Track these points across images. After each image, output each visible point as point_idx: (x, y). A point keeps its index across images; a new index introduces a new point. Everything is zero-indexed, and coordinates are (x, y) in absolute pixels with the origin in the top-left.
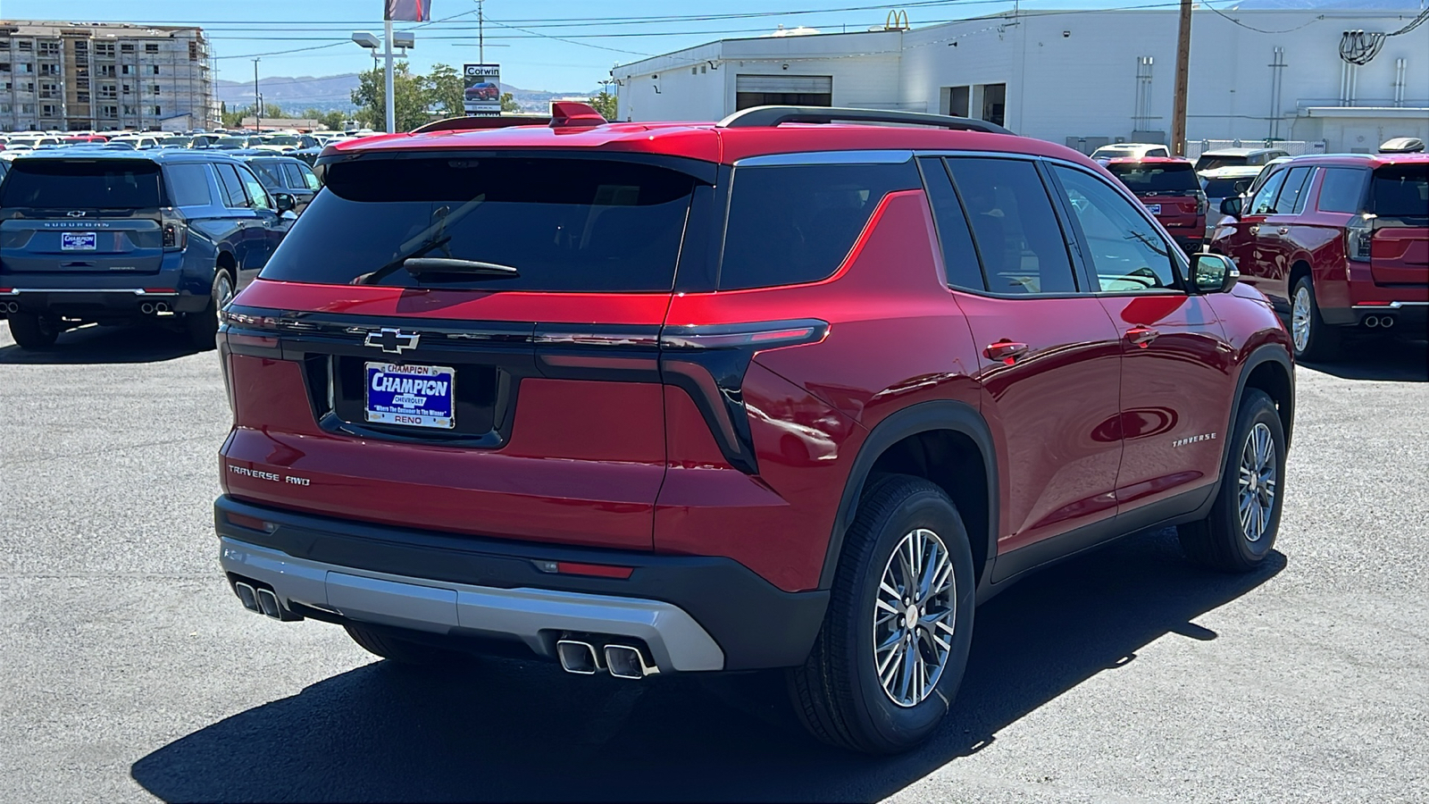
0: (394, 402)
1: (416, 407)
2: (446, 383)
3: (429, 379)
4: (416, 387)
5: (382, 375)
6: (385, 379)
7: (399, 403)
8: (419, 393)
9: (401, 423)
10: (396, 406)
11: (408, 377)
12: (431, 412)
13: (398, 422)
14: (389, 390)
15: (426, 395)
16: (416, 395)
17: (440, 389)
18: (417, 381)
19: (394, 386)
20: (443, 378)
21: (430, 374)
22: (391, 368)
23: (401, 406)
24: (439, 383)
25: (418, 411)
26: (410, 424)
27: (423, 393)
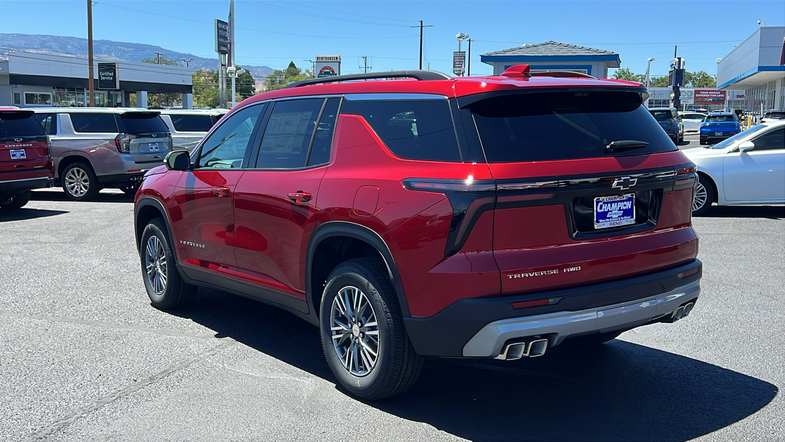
0: (608, 216)
1: (619, 217)
2: (631, 202)
3: (623, 201)
4: (619, 206)
5: (602, 203)
6: (604, 205)
7: (611, 216)
8: (620, 210)
9: (613, 226)
10: (609, 218)
11: (614, 202)
12: (625, 217)
13: (611, 226)
14: (605, 210)
15: (623, 210)
16: (618, 211)
17: (628, 205)
18: (619, 203)
19: (608, 208)
20: (629, 199)
21: (625, 199)
22: (608, 199)
23: (611, 218)
24: (628, 202)
25: (619, 218)
26: (617, 225)
27: (622, 209)
